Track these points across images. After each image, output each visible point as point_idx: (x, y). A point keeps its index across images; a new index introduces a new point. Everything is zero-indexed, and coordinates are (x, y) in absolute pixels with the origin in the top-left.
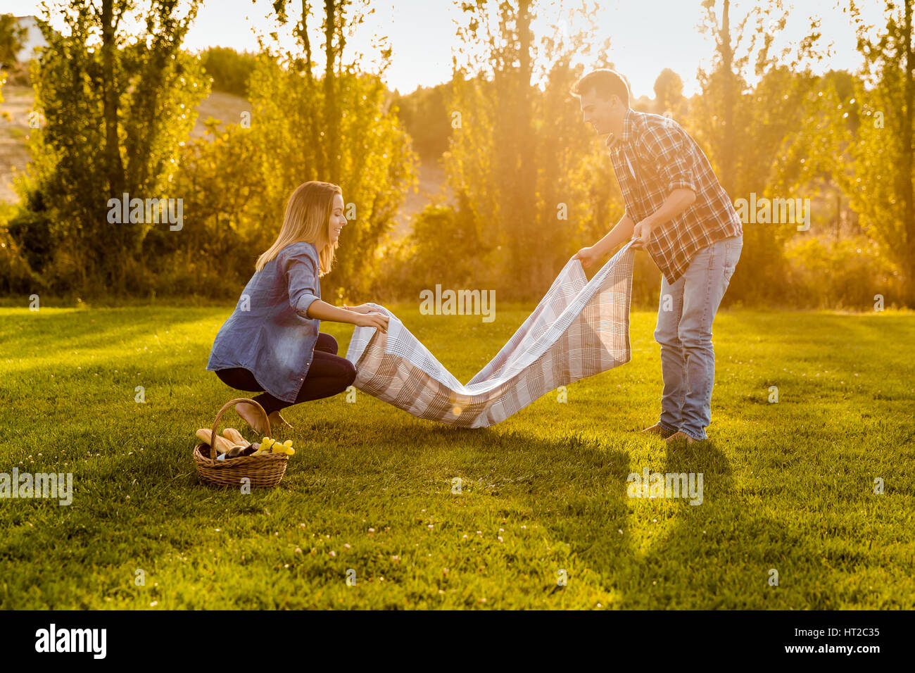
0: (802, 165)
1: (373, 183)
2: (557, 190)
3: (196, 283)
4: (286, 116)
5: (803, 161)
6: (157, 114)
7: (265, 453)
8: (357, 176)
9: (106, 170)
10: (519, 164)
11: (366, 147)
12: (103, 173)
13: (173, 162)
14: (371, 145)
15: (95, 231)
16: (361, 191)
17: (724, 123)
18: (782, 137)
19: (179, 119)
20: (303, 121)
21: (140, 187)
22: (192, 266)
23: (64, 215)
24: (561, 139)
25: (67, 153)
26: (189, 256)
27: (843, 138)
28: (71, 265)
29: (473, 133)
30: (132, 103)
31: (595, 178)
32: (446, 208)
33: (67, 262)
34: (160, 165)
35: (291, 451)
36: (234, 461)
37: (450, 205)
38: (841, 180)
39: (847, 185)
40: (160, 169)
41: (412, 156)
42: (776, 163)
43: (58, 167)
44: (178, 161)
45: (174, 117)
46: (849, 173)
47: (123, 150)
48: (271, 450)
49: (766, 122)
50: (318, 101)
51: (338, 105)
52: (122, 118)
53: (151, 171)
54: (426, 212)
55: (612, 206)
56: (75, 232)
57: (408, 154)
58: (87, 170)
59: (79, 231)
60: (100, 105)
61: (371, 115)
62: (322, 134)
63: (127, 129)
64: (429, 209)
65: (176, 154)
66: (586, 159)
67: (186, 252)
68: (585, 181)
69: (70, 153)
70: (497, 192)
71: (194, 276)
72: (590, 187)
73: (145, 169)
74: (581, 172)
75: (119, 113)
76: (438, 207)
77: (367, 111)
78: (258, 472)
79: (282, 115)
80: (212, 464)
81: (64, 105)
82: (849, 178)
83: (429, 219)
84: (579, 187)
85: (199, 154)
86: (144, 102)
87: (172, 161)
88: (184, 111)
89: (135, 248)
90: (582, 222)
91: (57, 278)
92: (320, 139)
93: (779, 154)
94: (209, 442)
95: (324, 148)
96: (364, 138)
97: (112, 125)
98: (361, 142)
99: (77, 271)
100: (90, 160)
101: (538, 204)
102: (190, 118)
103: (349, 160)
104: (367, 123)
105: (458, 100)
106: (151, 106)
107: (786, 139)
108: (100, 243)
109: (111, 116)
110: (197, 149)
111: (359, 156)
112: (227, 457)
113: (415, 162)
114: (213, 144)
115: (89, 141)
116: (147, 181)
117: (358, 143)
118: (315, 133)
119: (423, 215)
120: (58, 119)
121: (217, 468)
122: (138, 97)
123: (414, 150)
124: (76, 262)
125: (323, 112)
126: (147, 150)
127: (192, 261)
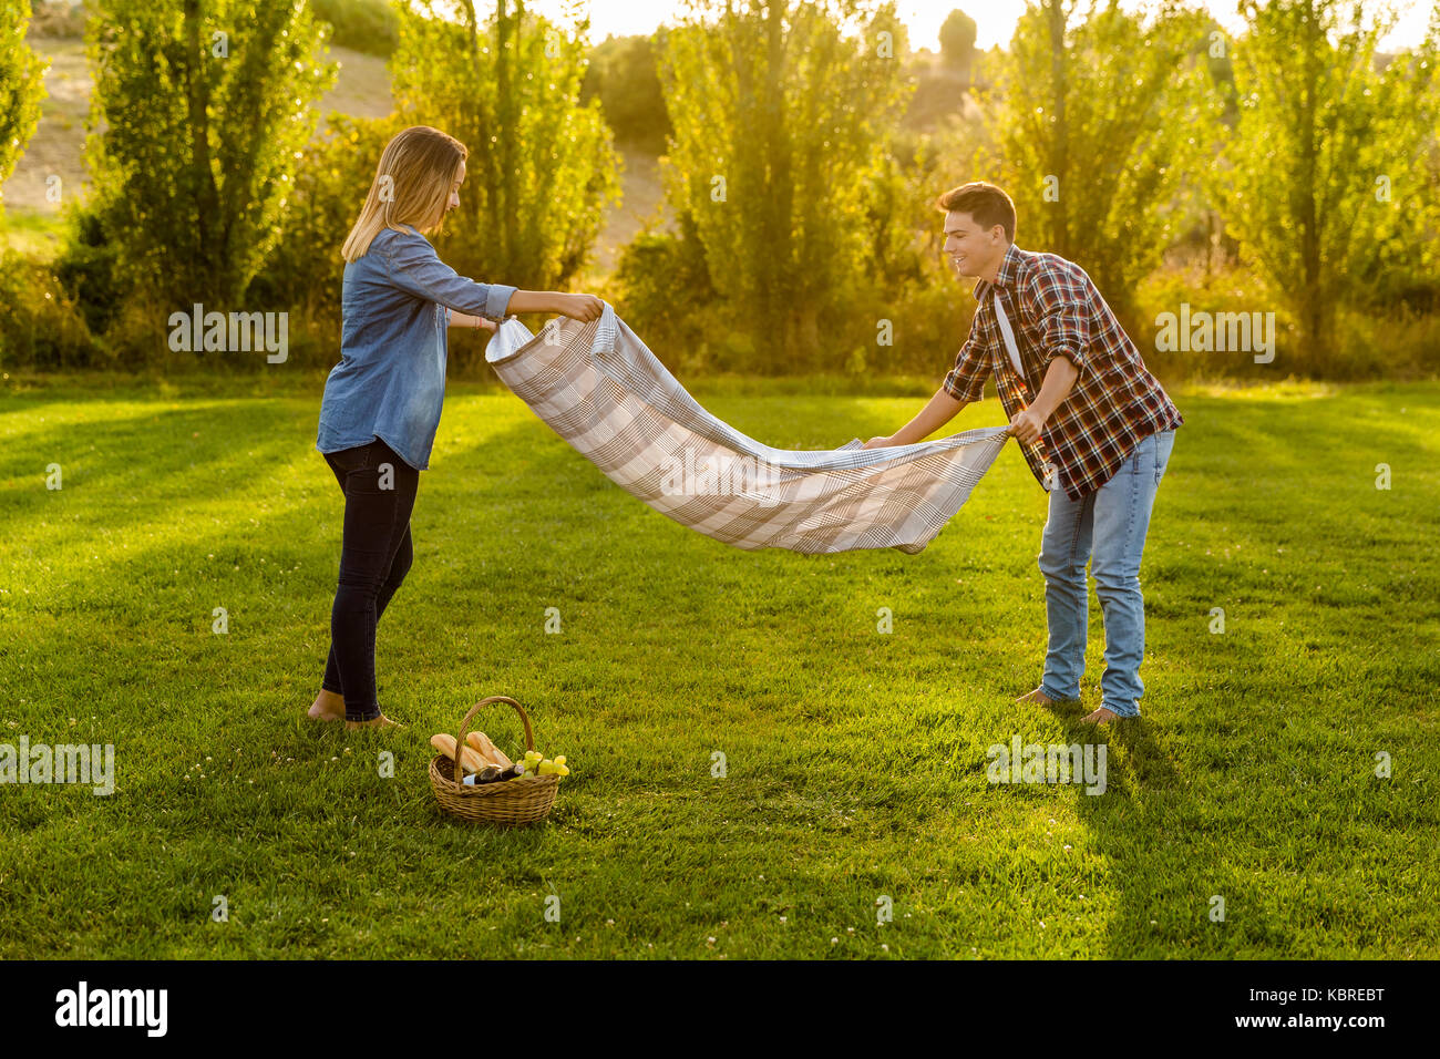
0: (1161, 177)
1: (565, 207)
2: (822, 216)
3: (320, 350)
4: (443, 113)
5: (1162, 171)
6: (264, 115)
7: (529, 775)
8: (543, 198)
9: (194, 193)
10: (768, 177)
11: (555, 156)
12: (191, 199)
13: (287, 180)
14: (561, 153)
15: (177, 277)
16: (549, 218)
17: (1053, 119)
18: (1134, 138)
19: (294, 119)
20: (467, 121)
21: (241, 216)
22: (315, 325)
23: (136, 255)
24: (826, 144)
25: (138, 170)
26: (311, 310)
27: (1218, 135)
28: (145, 327)
29: (703, 133)
30: (228, 98)
31: (874, 195)
32: (664, 237)
33: (139, 320)
34: (268, 185)
35: (565, 771)
36: (489, 787)
37: (670, 232)
38: (1216, 196)
39: (1223, 201)
40: (268, 190)
41: (613, 158)
42: (1125, 174)
43: (126, 188)
44: (293, 179)
45: (286, 118)
46: (1227, 185)
47: (216, 165)
48: (536, 770)
49: (1111, 117)
50: (488, 93)
51: (516, 98)
52: (215, 121)
53: (255, 194)
54: (637, 242)
55: (895, 232)
56: (151, 280)
57: (608, 155)
58: (166, 193)
59: (156, 277)
60: (183, 101)
61: (560, 112)
62: (494, 139)
63: (221, 134)
64: (641, 238)
65: (291, 171)
66: (861, 172)
67: (305, 307)
68: (861, 201)
69: (142, 168)
70: (738, 217)
71: (317, 340)
72: (867, 210)
73: (247, 191)
74: (855, 189)
75: (210, 111)
76: (653, 234)
77: (556, 107)
78: (521, 802)
79: (437, 112)
80: (457, 791)
81: (133, 102)
82: (1226, 192)
83: (641, 251)
84: (853, 209)
85: (318, 163)
86: (245, 98)
87: (284, 178)
88: (300, 108)
89: (234, 300)
90: (856, 260)
91: (125, 343)
92: (491, 147)
93: (1129, 162)
94: (453, 756)
95: (496, 159)
96: (552, 143)
97: (201, 130)
98: (548, 149)
99: (154, 334)
100: (170, 178)
101: (794, 234)
102: (310, 118)
103: (532, 175)
104: (557, 124)
105: (682, 90)
106: (255, 102)
107: (1140, 140)
108: (186, 295)
109: (198, 117)
110: (316, 155)
111: (546, 171)
112: (477, 781)
113: (618, 166)
114: (337, 146)
115: (169, 152)
116: (250, 206)
117: (544, 152)
118: (484, 137)
119: (633, 246)
120: (124, 120)
121: (464, 796)
122: (235, 91)
123: (615, 149)
124: (152, 321)
125: (495, 108)
126: (250, 163)
127: (315, 319)
